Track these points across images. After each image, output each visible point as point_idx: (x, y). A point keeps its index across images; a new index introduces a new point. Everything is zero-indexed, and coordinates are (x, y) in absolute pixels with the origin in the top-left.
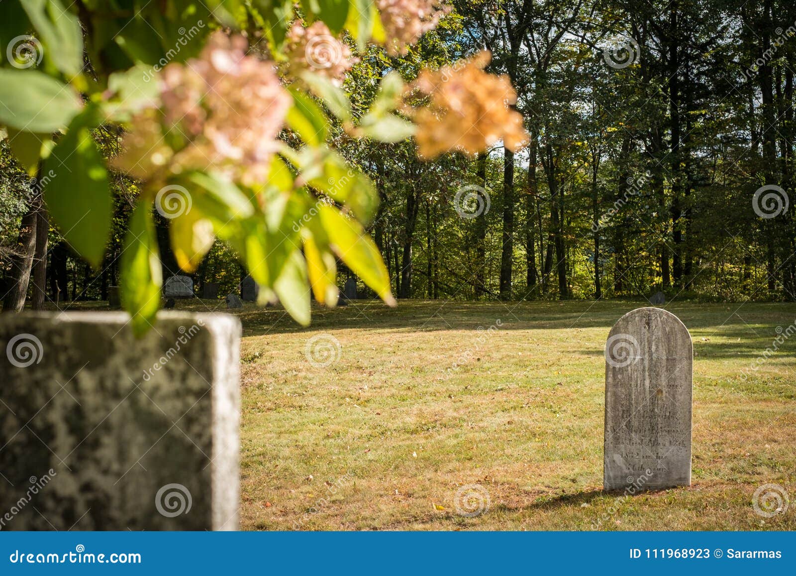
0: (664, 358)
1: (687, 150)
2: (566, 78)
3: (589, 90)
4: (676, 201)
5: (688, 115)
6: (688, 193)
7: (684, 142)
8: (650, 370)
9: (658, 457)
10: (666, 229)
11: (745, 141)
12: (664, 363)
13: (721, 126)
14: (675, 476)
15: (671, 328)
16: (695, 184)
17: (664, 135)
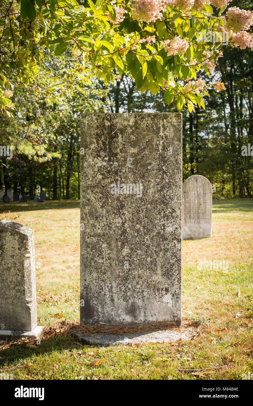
0: (202, 193)
1: (197, 132)
2: (143, 99)
3: (152, 104)
4: (192, 154)
5: (197, 116)
6: (197, 151)
7: (195, 128)
8: (197, 197)
9: (200, 228)
10: (188, 168)
11: (222, 128)
12: (202, 194)
13: (212, 121)
14: (206, 234)
15: (205, 182)
16: (200, 148)
17: (186, 125)
